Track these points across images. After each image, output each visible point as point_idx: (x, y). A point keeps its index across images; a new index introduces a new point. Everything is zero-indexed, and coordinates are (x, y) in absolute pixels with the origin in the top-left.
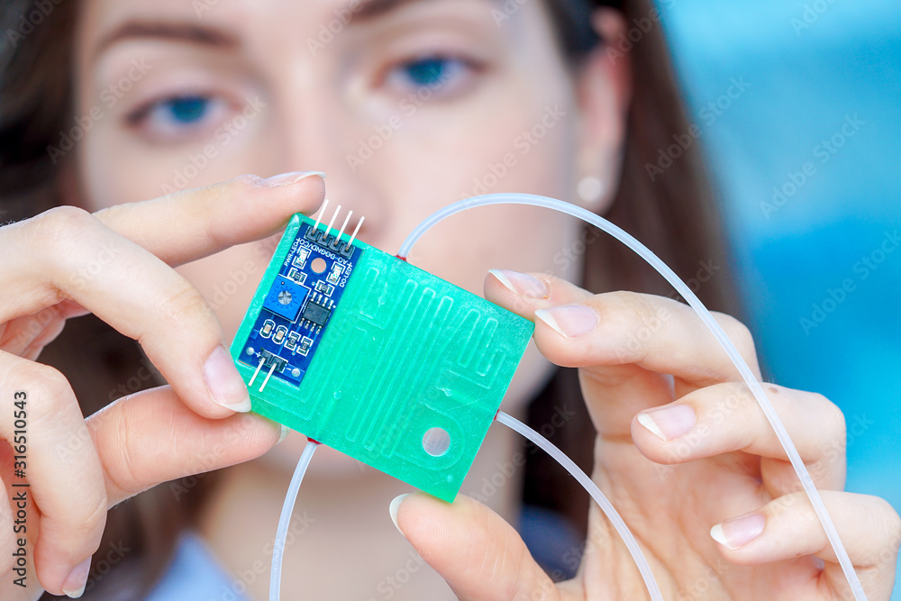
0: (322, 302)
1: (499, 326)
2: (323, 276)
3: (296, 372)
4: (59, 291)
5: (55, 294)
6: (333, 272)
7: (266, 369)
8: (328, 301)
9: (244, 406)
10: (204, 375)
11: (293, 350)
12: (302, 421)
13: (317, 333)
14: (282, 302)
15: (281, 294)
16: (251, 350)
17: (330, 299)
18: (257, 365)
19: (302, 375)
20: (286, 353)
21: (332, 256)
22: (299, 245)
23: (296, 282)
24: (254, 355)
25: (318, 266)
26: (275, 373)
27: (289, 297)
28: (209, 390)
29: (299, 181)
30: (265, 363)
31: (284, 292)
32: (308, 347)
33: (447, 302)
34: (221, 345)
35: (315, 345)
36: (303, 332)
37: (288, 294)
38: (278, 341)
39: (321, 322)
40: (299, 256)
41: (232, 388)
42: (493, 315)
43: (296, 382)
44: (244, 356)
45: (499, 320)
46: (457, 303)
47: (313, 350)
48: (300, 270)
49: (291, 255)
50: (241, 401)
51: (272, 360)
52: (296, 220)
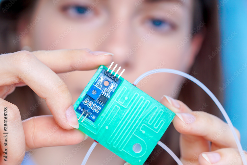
0: (106, 96)
1: (164, 113)
2: (107, 87)
3: (94, 118)
4: (20, 79)
5: (18, 80)
6: (111, 86)
7: (84, 115)
8: (108, 96)
9: (77, 127)
10: (66, 114)
11: (94, 110)
12: (94, 134)
13: (103, 106)
14: (93, 93)
15: (93, 91)
16: (80, 108)
17: (108, 95)
18: (81, 113)
19: (96, 119)
20: (91, 111)
21: (111, 81)
22: (101, 76)
23: (98, 88)
24: (80, 110)
25: (106, 84)
26: (87, 117)
27: (96, 92)
28: (67, 120)
29: (105, 56)
30: (84, 113)
31: (94, 90)
32: (99, 110)
33: (148, 102)
34: (72, 105)
35: (101, 110)
36: (98, 105)
37: (95, 91)
38: (89, 106)
39: (105, 102)
40: (100, 79)
41: (74, 120)
42: (162, 109)
43: (93, 121)
44: (77, 110)
45: (164, 110)
46: (151, 103)
47: (100, 111)
48: (100, 84)
49: (98, 79)
50: (76, 125)
51: (87, 113)
52: (102, 67)
